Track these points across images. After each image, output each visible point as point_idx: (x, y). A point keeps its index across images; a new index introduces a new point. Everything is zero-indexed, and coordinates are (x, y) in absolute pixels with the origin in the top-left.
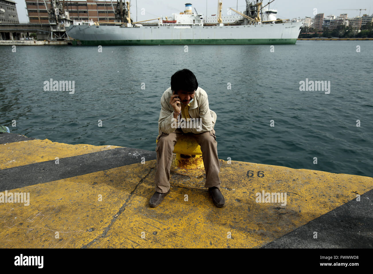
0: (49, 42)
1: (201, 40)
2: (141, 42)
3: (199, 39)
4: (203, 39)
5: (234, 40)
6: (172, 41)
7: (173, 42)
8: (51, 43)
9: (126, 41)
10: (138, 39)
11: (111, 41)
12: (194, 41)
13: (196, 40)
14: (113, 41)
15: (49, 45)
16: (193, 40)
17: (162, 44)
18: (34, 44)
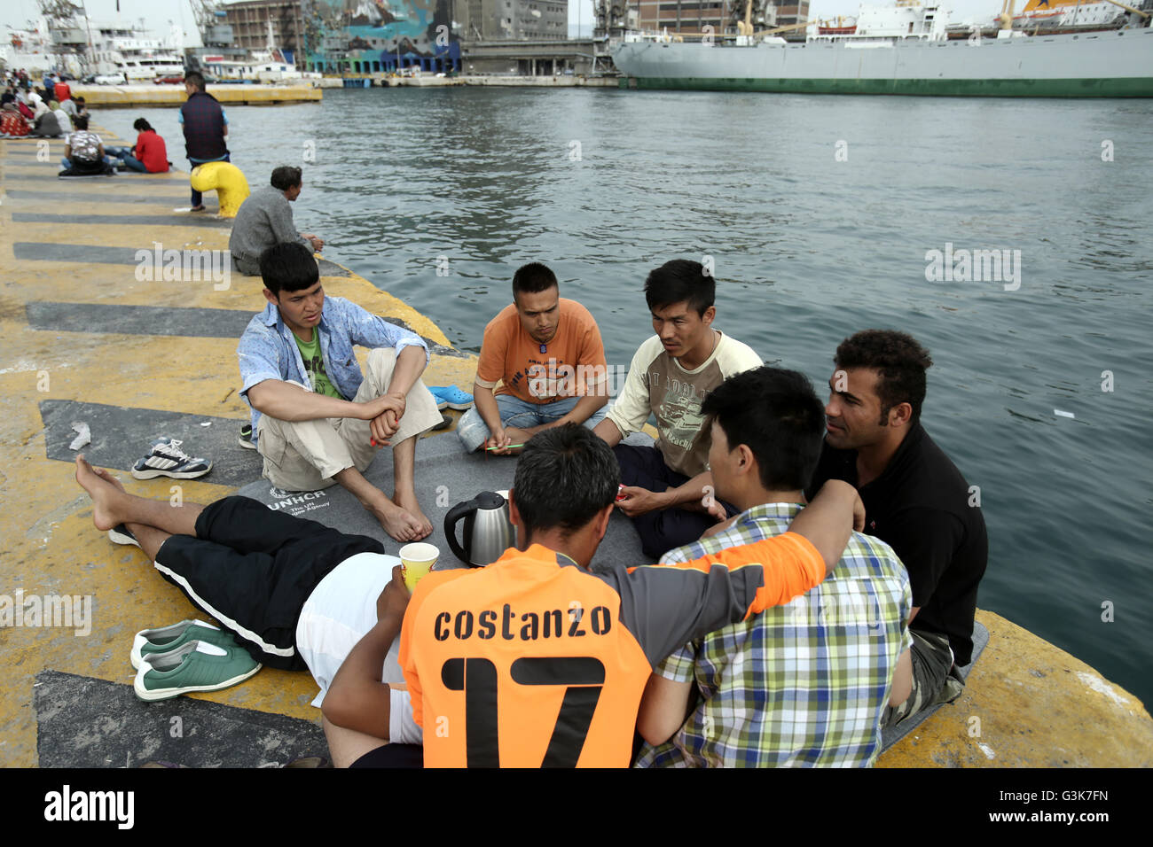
0: (585, 80)
1: (919, 81)
2: (755, 84)
3: (912, 80)
4: (925, 80)
5: (1026, 81)
6: (835, 83)
7: (837, 85)
8: (589, 82)
9: (723, 79)
10: (750, 77)
11: (690, 79)
12: (895, 85)
13: (900, 81)
14: (696, 79)
15: (585, 87)
16: (893, 80)
17: (807, 90)
18: (552, 83)
